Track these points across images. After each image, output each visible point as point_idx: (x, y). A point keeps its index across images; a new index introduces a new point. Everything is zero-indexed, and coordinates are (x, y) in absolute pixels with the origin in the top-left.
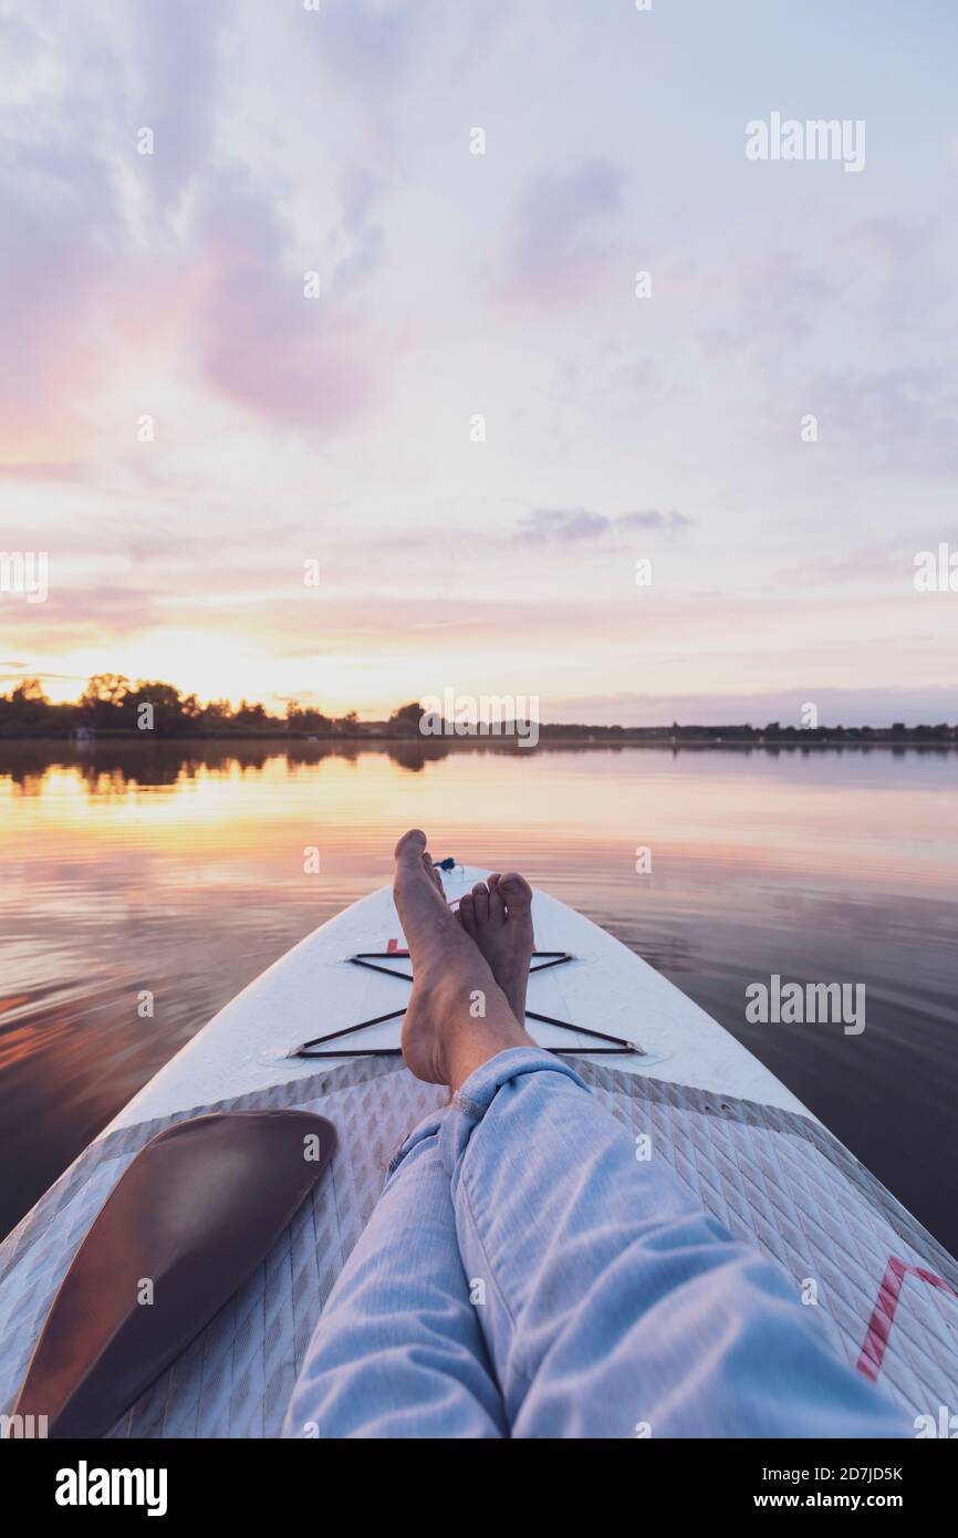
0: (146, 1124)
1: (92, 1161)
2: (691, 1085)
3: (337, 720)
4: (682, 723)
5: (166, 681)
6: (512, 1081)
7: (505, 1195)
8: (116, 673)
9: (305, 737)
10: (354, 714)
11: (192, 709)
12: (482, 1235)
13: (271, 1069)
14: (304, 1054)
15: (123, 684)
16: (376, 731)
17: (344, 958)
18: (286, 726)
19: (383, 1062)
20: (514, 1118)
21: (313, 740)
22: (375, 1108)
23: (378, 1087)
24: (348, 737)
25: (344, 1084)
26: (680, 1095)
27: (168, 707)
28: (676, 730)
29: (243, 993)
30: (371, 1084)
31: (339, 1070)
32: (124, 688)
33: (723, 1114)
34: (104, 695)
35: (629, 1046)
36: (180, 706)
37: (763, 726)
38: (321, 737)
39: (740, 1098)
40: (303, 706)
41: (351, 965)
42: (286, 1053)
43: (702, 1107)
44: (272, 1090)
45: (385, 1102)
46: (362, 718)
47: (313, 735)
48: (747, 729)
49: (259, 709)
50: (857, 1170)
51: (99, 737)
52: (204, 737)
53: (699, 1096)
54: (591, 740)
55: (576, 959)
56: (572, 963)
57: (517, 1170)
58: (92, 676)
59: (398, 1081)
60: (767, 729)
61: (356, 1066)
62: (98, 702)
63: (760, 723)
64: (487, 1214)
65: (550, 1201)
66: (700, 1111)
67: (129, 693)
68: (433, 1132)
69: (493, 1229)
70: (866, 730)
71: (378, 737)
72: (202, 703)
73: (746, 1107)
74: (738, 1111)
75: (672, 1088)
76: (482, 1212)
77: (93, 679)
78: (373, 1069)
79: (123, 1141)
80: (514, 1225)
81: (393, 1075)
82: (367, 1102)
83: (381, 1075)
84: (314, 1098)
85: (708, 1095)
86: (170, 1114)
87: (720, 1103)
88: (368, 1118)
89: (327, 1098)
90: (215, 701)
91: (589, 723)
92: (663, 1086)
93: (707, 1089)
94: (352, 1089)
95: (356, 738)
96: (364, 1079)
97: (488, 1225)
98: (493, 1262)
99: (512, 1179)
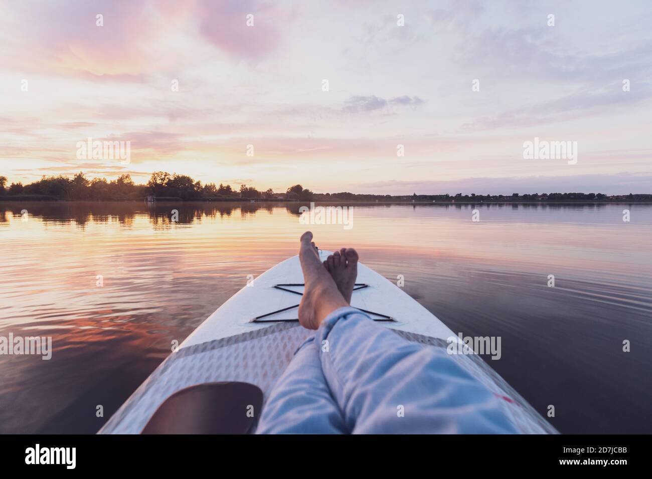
0: (193, 346)
1: (172, 359)
2: (416, 333)
3: (263, 192)
4: (418, 194)
5: (186, 175)
6: (345, 317)
7: (341, 349)
8: (164, 171)
9: (249, 201)
10: (271, 190)
11: (199, 188)
12: (332, 363)
13: (243, 327)
14: (256, 321)
15: (167, 176)
16: (280, 198)
17: (271, 286)
18: (241, 196)
19: (289, 324)
20: (345, 327)
21: (252, 202)
22: (286, 340)
23: (287, 333)
24: (268, 200)
25: (273, 332)
26: (411, 336)
27: (188, 187)
28: (415, 197)
29: (230, 300)
30: (284, 332)
31: (270, 327)
32: (168, 178)
33: (428, 343)
34: (159, 182)
35: (391, 318)
36: (193, 186)
37: (454, 195)
38: (256, 200)
39: (436, 337)
40: (248, 187)
41: (275, 289)
42: (249, 321)
43: (420, 340)
44: (243, 334)
45: (290, 338)
46: (275, 192)
47: (253, 200)
48: (447, 196)
49: (228, 188)
50: (483, 364)
51: (158, 200)
52: (205, 200)
53: (419, 337)
54: (377, 202)
55: (369, 286)
56: (368, 288)
57: (346, 341)
58: (153, 172)
59: (295, 331)
60: (456, 196)
61: (278, 326)
62: (156, 184)
63: (453, 194)
64: (335, 356)
65: (359, 348)
66: (419, 342)
67: (170, 180)
68: (312, 340)
69: (337, 361)
70: (501, 196)
71: (281, 200)
72: (203, 185)
73: (438, 341)
74: (435, 342)
75: (408, 334)
76: (332, 356)
77: (154, 174)
78: (285, 327)
79: (184, 352)
80: (344, 357)
81: (293, 329)
82: (283, 338)
83: (288, 329)
84: (261, 336)
85: (423, 336)
86: (202, 343)
87: (427, 339)
88: (283, 344)
89: (266, 337)
90: (209, 184)
91: (376, 194)
92: (404, 333)
93: (422, 334)
94: (277, 334)
95: (272, 201)
96: (281, 330)
97: (334, 359)
98: (337, 369)
99: (344, 345)
